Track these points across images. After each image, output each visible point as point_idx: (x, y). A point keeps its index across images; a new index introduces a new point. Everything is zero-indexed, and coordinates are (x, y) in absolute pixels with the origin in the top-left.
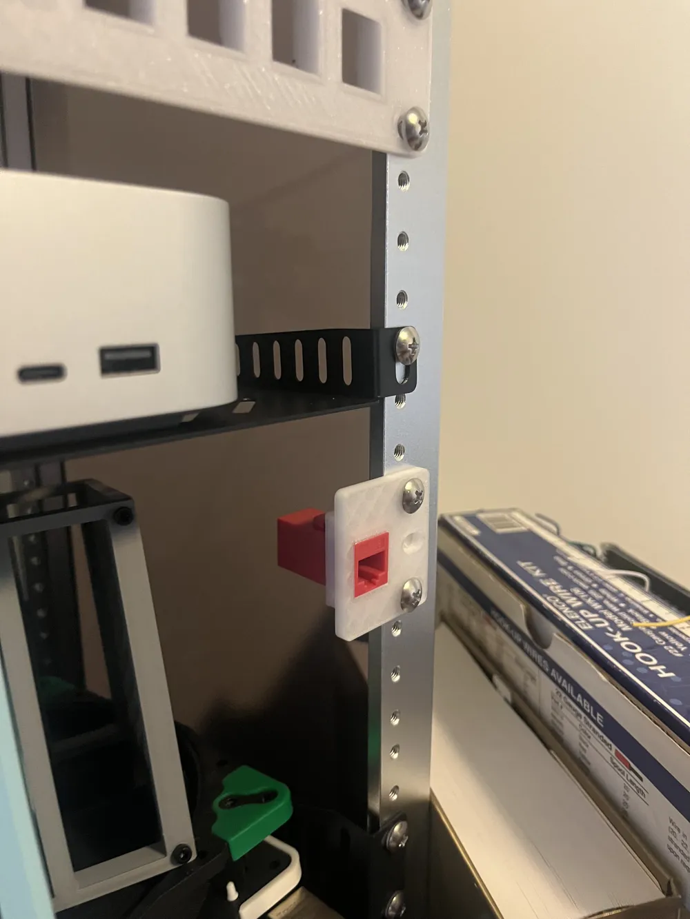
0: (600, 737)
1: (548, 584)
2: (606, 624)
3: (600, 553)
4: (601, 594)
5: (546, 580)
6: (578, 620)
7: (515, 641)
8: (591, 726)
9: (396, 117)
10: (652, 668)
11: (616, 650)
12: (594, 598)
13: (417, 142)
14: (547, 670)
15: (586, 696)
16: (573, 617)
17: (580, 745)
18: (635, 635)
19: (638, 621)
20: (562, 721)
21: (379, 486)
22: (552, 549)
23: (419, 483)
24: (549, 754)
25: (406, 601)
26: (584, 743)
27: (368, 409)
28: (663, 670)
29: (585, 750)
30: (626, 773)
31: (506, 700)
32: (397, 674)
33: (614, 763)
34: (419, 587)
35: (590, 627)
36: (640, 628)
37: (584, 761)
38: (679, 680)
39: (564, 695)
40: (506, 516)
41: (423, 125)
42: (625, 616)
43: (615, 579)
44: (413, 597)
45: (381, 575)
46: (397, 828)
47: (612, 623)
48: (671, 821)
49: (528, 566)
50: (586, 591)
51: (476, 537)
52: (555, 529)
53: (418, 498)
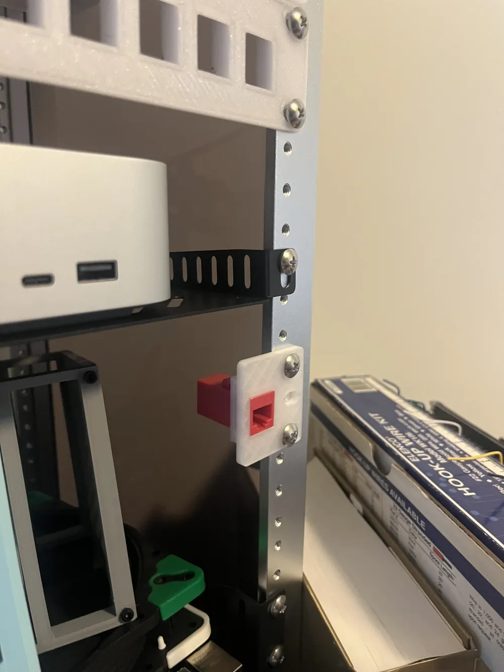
0: (423, 537)
1: (390, 429)
2: (429, 458)
3: (428, 408)
4: (426, 436)
5: (388, 426)
6: (410, 455)
7: (365, 469)
8: (416, 530)
9: (283, 106)
10: (460, 489)
11: (435, 476)
12: (421, 440)
13: (297, 122)
14: (387, 490)
15: (414, 508)
16: (406, 453)
17: (409, 543)
18: (449, 466)
19: (452, 456)
20: (398, 527)
21: (269, 359)
22: (393, 404)
23: (296, 356)
24: (387, 549)
25: (287, 439)
26: (412, 542)
27: (261, 305)
28: (467, 490)
29: (412, 547)
30: (440, 563)
31: (359, 512)
32: (280, 490)
33: (432, 556)
34: (295, 430)
35: (418, 460)
36: (453, 461)
37: (411, 554)
38: (478, 497)
39: (399, 508)
40: (362, 380)
41: (301, 111)
42: (442, 452)
43: (437, 427)
44: (291, 436)
45: (269, 420)
46: (278, 600)
47: (433, 458)
48: (471, 597)
49: (376, 416)
50: (416, 435)
51: (339, 395)
52: (396, 390)
53: (295, 367)
